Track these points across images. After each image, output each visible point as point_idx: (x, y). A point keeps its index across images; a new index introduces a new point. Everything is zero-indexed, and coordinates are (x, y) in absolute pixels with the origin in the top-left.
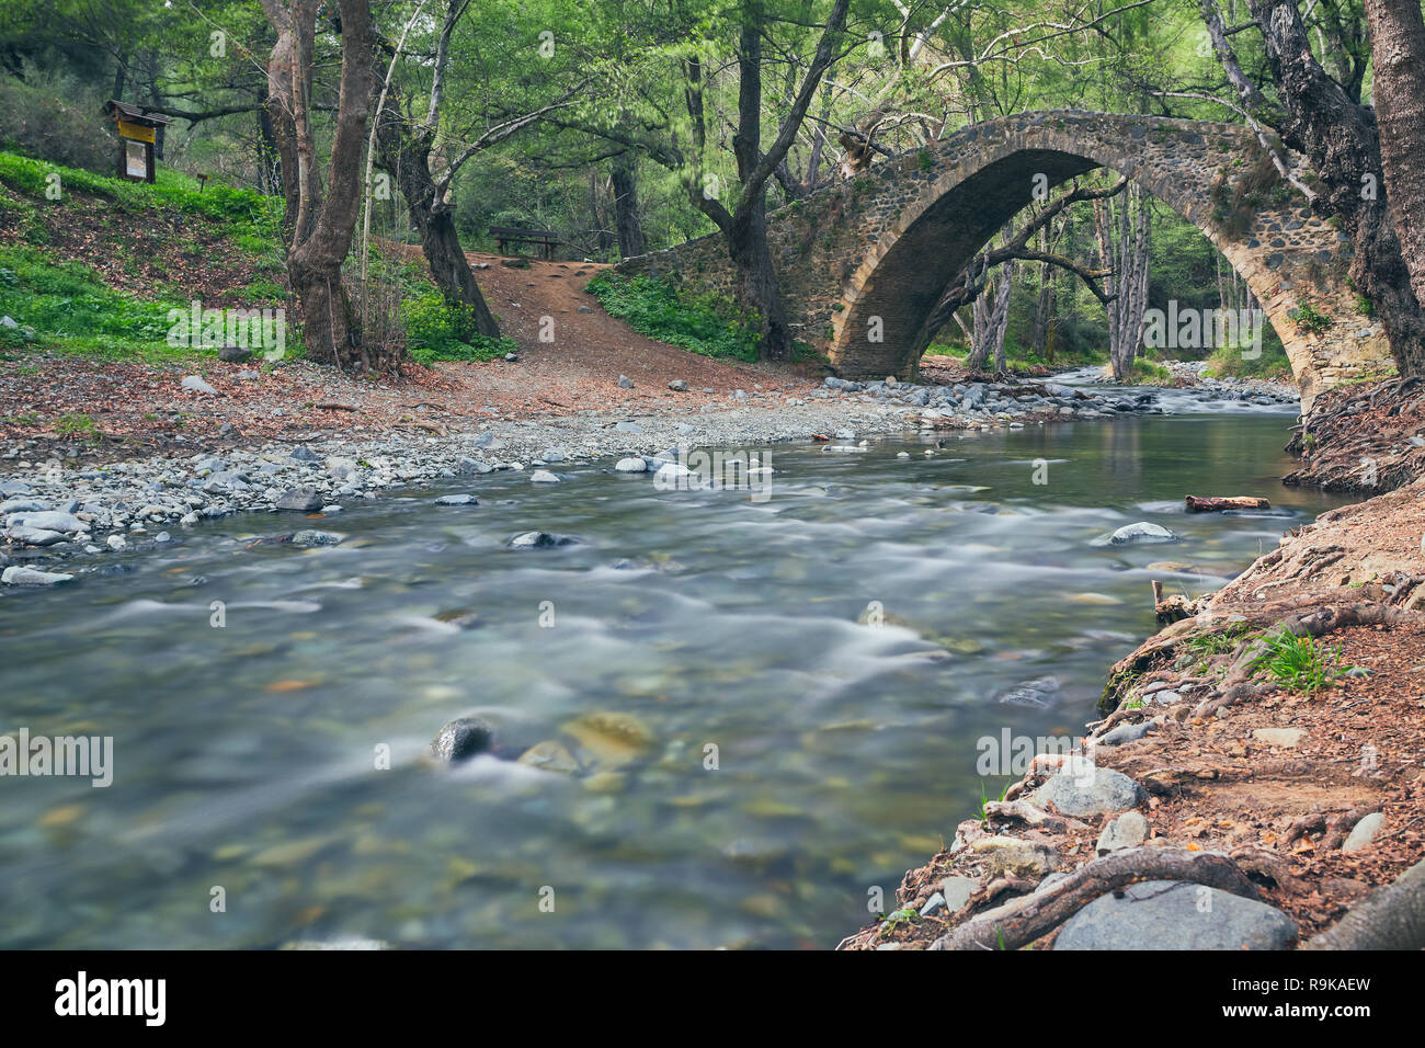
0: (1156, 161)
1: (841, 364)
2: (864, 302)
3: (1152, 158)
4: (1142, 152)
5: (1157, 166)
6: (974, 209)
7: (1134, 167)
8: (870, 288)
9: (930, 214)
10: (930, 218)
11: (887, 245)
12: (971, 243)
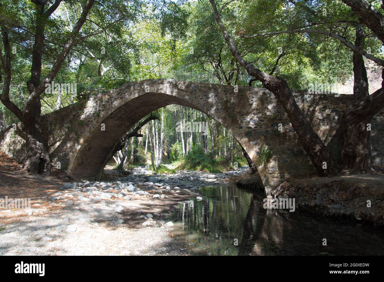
0: (201, 97)
1: (73, 174)
2: (83, 149)
3: (199, 96)
4: (195, 94)
5: (201, 99)
6: (127, 116)
7: (193, 100)
8: (86, 144)
9: (111, 116)
10: (111, 118)
11: (93, 127)
12: (125, 129)
